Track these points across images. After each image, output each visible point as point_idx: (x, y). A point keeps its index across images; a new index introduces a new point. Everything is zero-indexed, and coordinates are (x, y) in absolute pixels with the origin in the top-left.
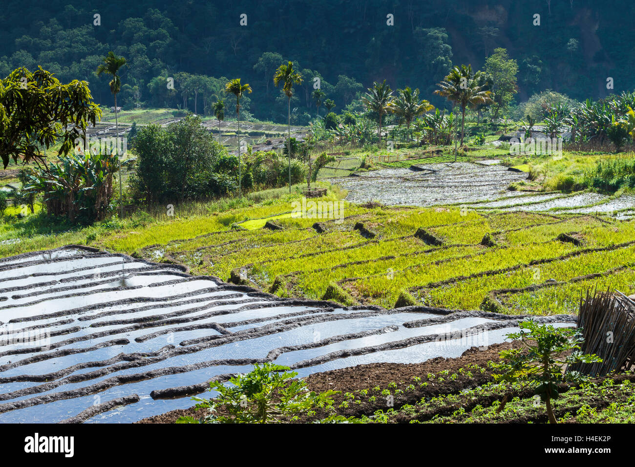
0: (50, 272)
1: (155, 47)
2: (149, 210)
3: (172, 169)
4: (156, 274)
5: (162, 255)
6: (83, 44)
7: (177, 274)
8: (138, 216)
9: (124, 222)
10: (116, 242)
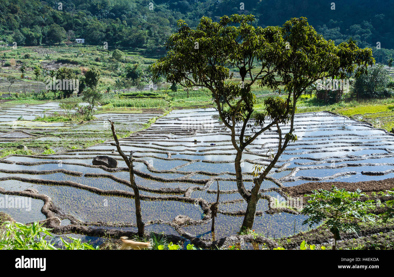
0: (317, 120)
1: (364, 36)
2: (357, 100)
3: (368, 85)
4: (359, 126)
5: (362, 119)
6: (335, 35)
7: (368, 127)
8: (352, 102)
9: (347, 104)
10: (343, 111)
